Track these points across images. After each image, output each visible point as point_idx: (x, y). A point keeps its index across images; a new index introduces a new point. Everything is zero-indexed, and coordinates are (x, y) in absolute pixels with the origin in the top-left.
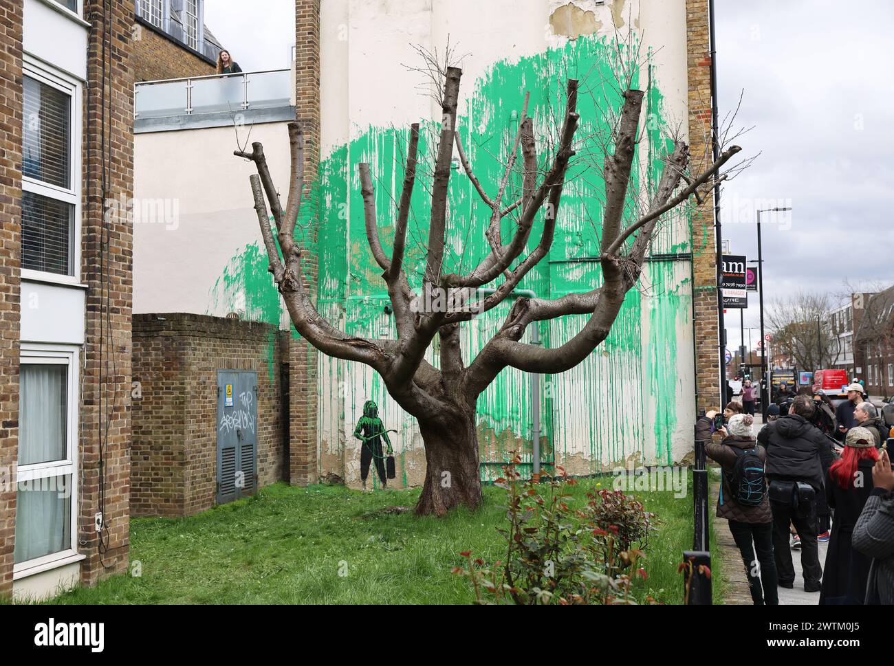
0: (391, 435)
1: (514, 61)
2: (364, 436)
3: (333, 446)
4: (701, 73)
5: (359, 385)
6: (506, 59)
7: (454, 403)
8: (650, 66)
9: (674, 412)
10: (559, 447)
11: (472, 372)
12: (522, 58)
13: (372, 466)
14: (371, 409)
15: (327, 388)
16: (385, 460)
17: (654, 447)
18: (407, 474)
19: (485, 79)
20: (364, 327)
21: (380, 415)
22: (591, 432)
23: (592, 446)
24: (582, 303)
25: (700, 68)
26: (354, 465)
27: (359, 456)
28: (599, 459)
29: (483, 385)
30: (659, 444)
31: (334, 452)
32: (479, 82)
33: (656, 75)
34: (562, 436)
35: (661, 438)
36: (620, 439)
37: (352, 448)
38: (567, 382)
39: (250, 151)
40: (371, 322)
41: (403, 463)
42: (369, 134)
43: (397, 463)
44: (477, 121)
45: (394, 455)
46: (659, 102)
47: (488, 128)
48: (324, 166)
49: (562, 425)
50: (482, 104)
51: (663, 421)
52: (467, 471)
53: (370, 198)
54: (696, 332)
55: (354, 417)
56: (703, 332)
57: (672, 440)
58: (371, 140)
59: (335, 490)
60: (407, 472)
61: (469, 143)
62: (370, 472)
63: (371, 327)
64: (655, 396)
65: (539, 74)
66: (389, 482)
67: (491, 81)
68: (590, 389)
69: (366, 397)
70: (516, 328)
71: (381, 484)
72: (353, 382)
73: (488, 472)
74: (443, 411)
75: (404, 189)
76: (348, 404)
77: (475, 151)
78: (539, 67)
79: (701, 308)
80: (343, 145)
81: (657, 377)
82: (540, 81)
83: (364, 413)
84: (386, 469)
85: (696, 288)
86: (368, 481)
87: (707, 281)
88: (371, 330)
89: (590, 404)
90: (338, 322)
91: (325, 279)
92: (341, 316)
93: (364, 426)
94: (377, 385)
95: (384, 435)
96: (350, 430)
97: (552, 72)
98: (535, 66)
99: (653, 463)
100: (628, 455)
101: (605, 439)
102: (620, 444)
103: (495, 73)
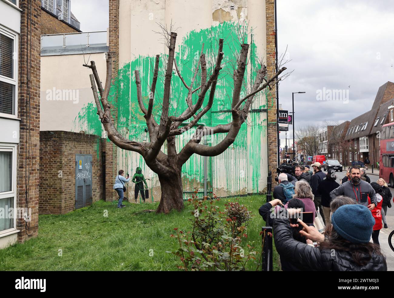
0: (147, 181)
1: (198, 31)
2: (136, 181)
4: (271, 38)
5: (134, 161)
6: (195, 30)
7: (173, 168)
8: (252, 35)
9: (260, 172)
10: (215, 186)
11: (180, 155)
12: (201, 30)
13: (139, 193)
14: (139, 170)
15: (121, 162)
16: (144, 191)
17: (252, 185)
18: (154, 197)
19: (186, 38)
20: (136, 137)
21: (143, 173)
22: (227, 180)
23: (227, 185)
25: (271, 36)
26: (132, 193)
27: (134, 189)
28: (230, 190)
29: (184, 161)
30: (254, 184)
32: (184, 39)
33: (254, 38)
34: (216, 181)
35: (255, 182)
36: (238, 182)
37: (131, 186)
38: (218, 160)
39: (90, 64)
40: (139, 135)
41: (152, 192)
42: (139, 59)
43: (149, 192)
44: (183, 55)
45: (148, 189)
46: (255, 49)
47: (188, 57)
48: (121, 71)
49: (216, 177)
50: (185, 47)
51: (255, 175)
52: (178, 195)
53: (139, 85)
54: (269, 140)
55: (132, 173)
56: (271, 140)
57: (259, 183)
58: (140, 61)
60: (153, 196)
61: (180, 63)
62: (138, 196)
63: (139, 137)
64: (252, 165)
65: (208, 36)
66: (146, 200)
67: (189, 38)
68: (227, 163)
69: (137, 166)
70: (198, 138)
71: (143, 201)
72: (132, 159)
73: (186, 196)
74: (168, 171)
75: (153, 81)
76: (130, 168)
77: (182, 66)
78: (208, 33)
79: (271, 131)
80: (128, 63)
81: (253, 158)
82: (208, 39)
83: (136, 172)
84: (145, 195)
85: (269, 123)
86: (137, 200)
87: (273, 120)
88: (139, 138)
89: (227, 169)
90: (126, 135)
91: (120, 117)
92: (127, 133)
93: (136, 177)
94: (141, 161)
95: (144, 181)
97: (213, 36)
98: (206, 33)
99: (251, 192)
100: (241, 189)
101: (232, 182)
102: (238, 184)
103: (190, 35)
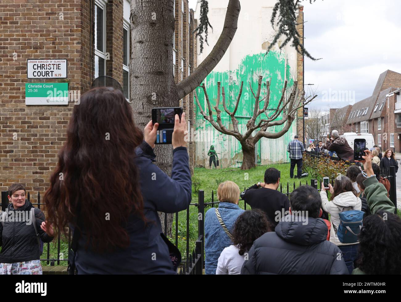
0: (218, 155)
1: (252, 55)
2: (210, 155)
3: (201, 158)
8: (287, 59)
10: (262, 158)
11: (255, 138)
12: (254, 54)
13: (212, 163)
14: (212, 148)
16: (216, 161)
19: (244, 60)
21: (215, 149)
22: (271, 154)
23: (271, 157)
24: (278, 123)
25: (301, 61)
26: (207, 163)
27: (209, 160)
28: (273, 161)
29: (257, 141)
31: (201, 159)
32: (242, 60)
33: (289, 61)
34: (263, 155)
36: (278, 156)
38: (265, 141)
41: (221, 162)
43: (219, 162)
44: (241, 71)
45: (218, 160)
46: (289, 69)
47: (244, 73)
49: (263, 152)
50: (243, 66)
53: (224, 95)
54: (298, 129)
55: (207, 150)
58: (212, 75)
59: (202, 169)
60: (222, 164)
61: (239, 77)
65: (258, 59)
66: (217, 167)
70: (265, 129)
71: (215, 167)
74: (250, 147)
76: (206, 146)
77: (240, 79)
79: (299, 123)
81: (287, 140)
82: (258, 61)
83: (210, 149)
84: (216, 163)
85: (298, 118)
86: (211, 167)
87: (301, 116)
89: (271, 146)
92: (203, 123)
93: (210, 152)
95: (216, 155)
96: (206, 153)
98: (257, 57)
99: (286, 162)
100: (280, 160)
101: (274, 155)
102: (278, 157)
103: (246, 58)
